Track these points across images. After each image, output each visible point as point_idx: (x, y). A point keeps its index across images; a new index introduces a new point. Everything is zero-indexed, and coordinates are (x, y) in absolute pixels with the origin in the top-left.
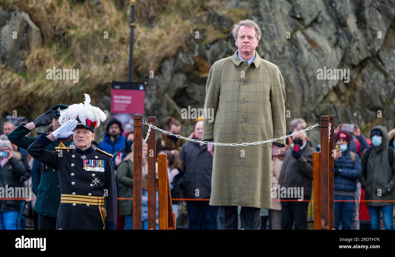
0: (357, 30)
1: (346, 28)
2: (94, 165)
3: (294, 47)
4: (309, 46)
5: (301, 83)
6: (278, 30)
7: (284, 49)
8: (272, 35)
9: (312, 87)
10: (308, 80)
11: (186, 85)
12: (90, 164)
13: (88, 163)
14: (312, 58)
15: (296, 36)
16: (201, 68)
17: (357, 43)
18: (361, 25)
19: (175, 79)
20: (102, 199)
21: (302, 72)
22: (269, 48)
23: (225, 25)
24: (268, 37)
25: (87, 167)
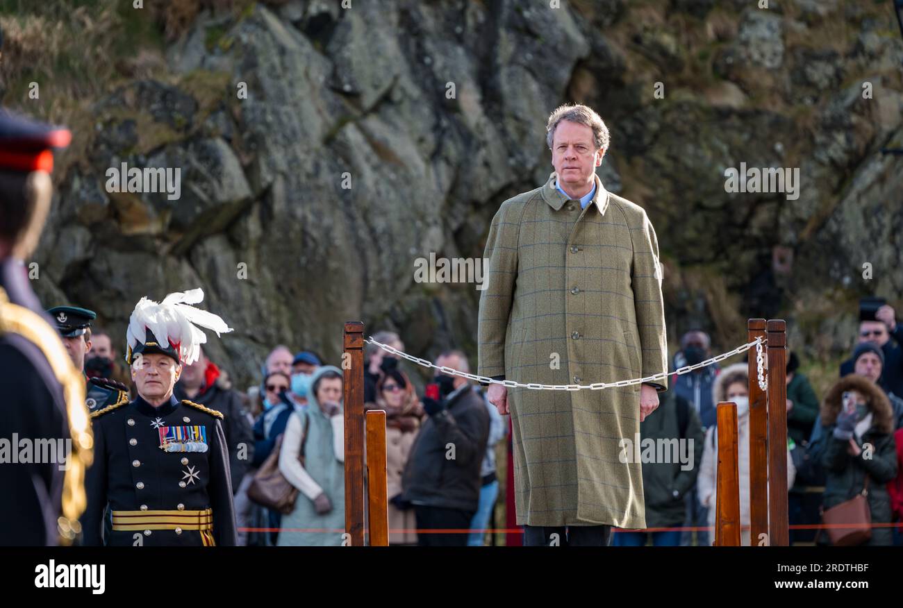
0: (483, 120)
1: (457, 116)
2: (183, 437)
3: (340, 161)
4: (375, 159)
5: (359, 247)
6: (301, 121)
7: (317, 166)
8: (288, 132)
9: (384, 256)
10: (375, 240)
11: (91, 254)
12: (175, 437)
13: (170, 434)
14: (383, 187)
15: (344, 134)
16: (125, 214)
17: (483, 152)
18: (490, 107)
19: (63, 240)
20: (207, 515)
21: (360, 221)
22: (282, 165)
23: (179, 111)
24: (279, 138)
25: (168, 442)
